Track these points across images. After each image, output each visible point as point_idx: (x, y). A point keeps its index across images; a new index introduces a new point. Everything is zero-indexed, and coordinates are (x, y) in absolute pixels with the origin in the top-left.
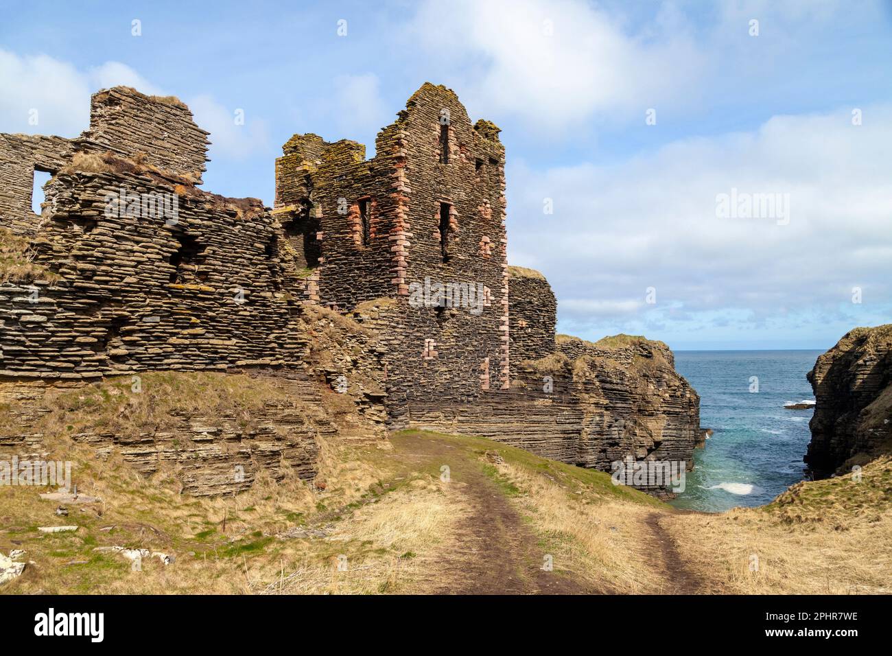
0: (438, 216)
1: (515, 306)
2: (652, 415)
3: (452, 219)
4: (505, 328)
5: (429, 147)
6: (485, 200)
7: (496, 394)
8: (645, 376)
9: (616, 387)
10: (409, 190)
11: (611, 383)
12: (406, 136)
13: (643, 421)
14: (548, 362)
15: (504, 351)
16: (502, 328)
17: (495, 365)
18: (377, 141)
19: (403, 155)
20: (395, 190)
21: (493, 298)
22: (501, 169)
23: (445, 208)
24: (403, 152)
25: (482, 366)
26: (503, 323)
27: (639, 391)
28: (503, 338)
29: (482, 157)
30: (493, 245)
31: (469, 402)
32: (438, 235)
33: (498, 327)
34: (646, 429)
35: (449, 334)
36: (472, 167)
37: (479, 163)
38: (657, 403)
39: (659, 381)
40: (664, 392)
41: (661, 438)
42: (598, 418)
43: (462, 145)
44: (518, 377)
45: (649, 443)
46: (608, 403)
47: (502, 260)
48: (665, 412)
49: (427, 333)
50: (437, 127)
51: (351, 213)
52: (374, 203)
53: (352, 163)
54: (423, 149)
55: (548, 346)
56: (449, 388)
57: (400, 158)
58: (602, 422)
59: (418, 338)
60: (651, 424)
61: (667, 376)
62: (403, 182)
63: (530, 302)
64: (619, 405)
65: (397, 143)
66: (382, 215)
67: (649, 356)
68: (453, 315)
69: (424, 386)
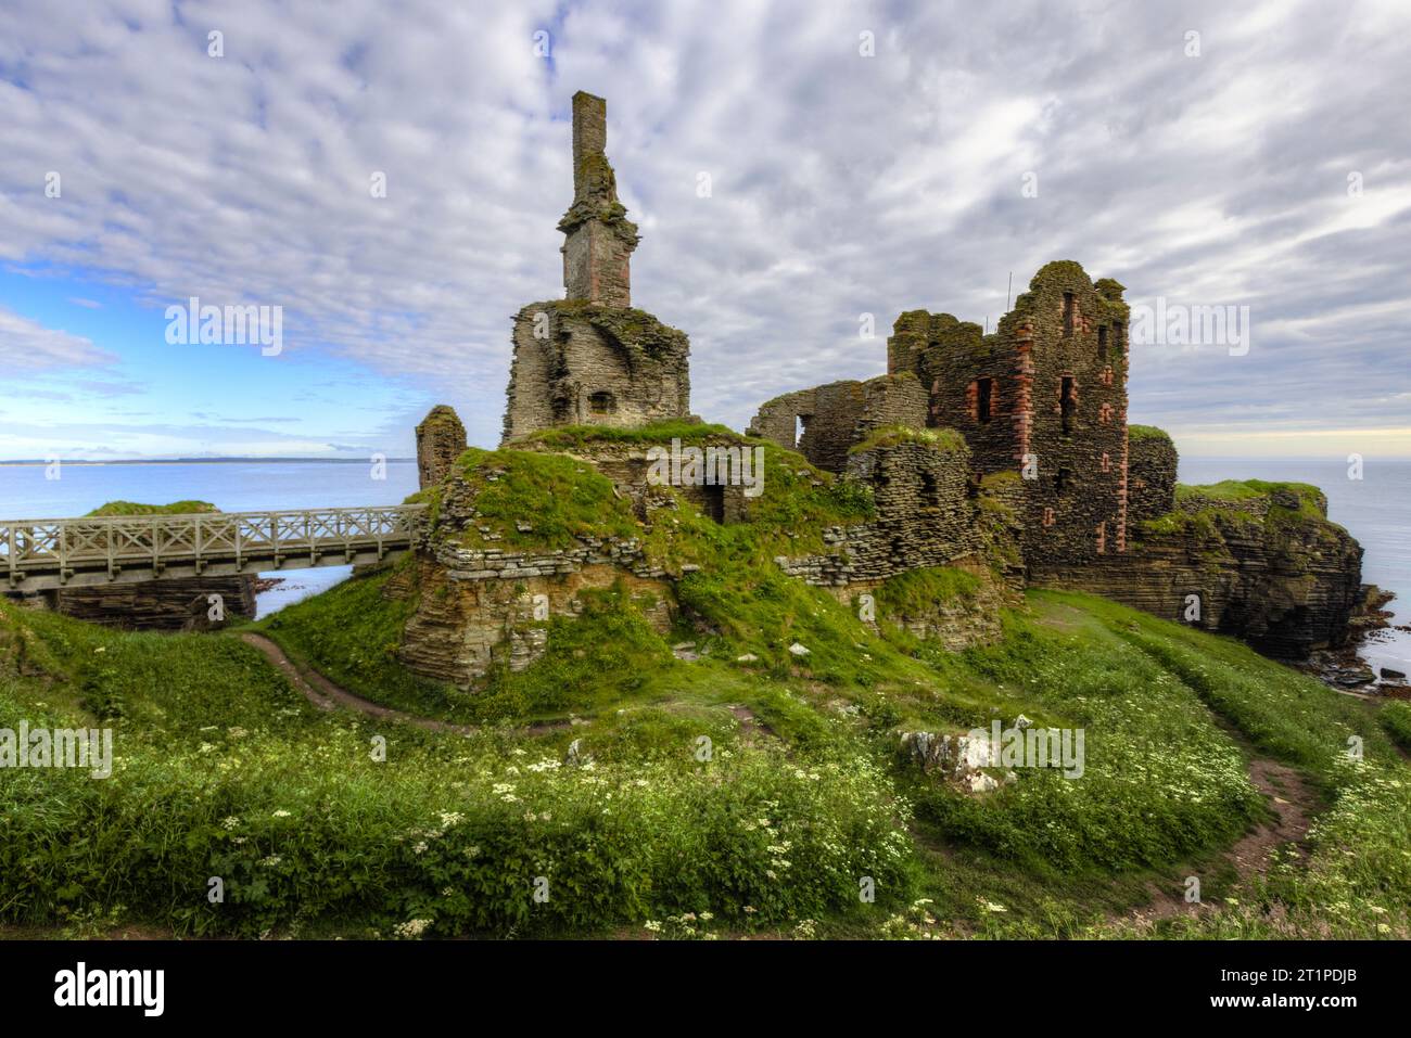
0: (1059, 391)
1: (1134, 468)
2: (1294, 576)
3: (1074, 392)
4: (1124, 492)
5: (1052, 325)
6: (1107, 367)
7: (1112, 558)
8: (1286, 529)
9: (1245, 543)
10: (1033, 372)
11: (1239, 538)
12: (1032, 320)
13: (1280, 581)
14: (1168, 522)
15: (1121, 515)
16: (1121, 492)
17: (1112, 529)
19: (1029, 339)
20: (1019, 372)
21: (1110, 464)
22: (1124, 330)
23: (1067, 384)
24: (1028, 336)
25: (1098, 531)
26: (1121, 487)
27: (1276, 547)
28: (1120, 502)
29: (1106, 324)
30: (1112, 410)
31: (1084, 565)
32: (1059, 410)
33: (1114, 492)
34: (1285, 590)
35: (1066, 502)
36: (1096, 336)
37: (1102, 330)
38: (1302, 562)
39: (1306, 538)
40: (1315, 550)
41: (1306, 603)
42: (1223, 580)
43: (1085, 316)
44: (1134, 540)
45: (1287, 605)
46: (1236, 561)
47: (1123, 424)
48: (1313, 573)
49: (1046, 502)
50: (1062, 304)
51: (969, 392)
52: (995, 384)
53: (971, 345)
54: (1048, 329)
55: (1167, 506)
56: (1065, 552)
57: (1026, 342)
58: (1229, 583)
59: (1038, 508)
60: (1292, 586)
61: (1319, 532)
62: (1028, 365)
63: (1149, 462)
64: (1248, 563)
65: (1022, 328)
66: (1004, 395)
67: (1295, 506)
68: (1071, 484)
69: (1042, 551)
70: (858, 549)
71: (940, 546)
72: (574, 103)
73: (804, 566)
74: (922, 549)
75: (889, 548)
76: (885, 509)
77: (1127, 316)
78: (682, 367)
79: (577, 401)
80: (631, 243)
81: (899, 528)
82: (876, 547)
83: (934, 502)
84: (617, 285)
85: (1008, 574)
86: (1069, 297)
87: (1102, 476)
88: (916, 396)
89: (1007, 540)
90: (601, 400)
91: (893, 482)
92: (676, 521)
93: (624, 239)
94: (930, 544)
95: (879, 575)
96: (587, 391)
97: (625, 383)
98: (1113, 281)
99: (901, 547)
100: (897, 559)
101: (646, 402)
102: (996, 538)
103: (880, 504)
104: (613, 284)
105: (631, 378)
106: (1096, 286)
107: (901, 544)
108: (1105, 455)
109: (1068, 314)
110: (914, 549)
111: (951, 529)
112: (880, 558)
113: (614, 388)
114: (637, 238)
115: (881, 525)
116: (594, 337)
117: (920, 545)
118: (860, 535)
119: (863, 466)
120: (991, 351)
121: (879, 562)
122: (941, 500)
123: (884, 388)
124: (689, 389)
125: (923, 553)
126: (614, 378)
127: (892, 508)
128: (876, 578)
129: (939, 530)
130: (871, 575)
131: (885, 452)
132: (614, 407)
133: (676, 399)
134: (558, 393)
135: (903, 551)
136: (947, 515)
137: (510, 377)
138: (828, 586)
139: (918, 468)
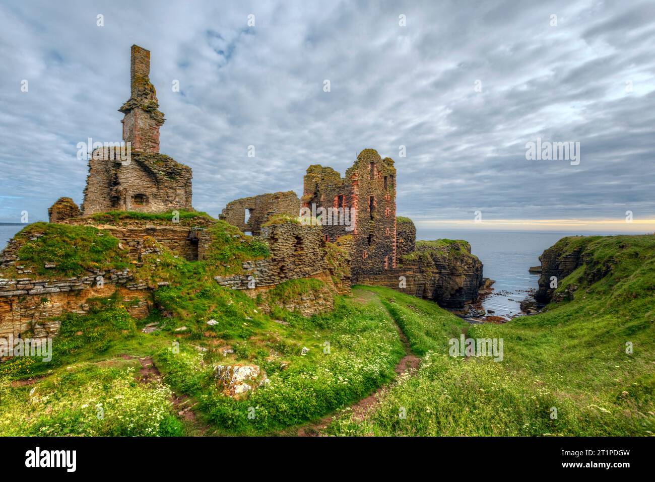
0: (369, 202)
1: (399, 234)
2: (458, 276)
3: (375, 202)
4: (395, 244)
5: (366, 175)
6: (388, 193)
7: (391, 271)
8: (455, 258)
9: (441, 263)
10: (358, 193)
11: (440, 262)
12: (357, 172)
13: (454, 278)
14: (412, 256)
15: (394, 253)
17: (390, 259)
18: (346, 173)
20: (353, 193)
21: (390, 232)
22: (394, 179)
23: (372, 199)
24: (356, 179)
25: (385, 260)
26: (394, 242)
27: (452, 265)
28: (394, 248)
29: (387, 175)
30: (390, 210)
31: (379, 274)
32: (369, 210)
33: (391, 243)
34: (455, 281)
35: (372, 248)
36: (383, 180)
37: (386, 178)
38: (460, 271)
39: (462, 261)
40: (465, 266)
41: (462, 286)
42: (433, 278)
43: (379, 172)
44: (400, 263)
45: (456, 287)
46: (437, 271)
47: (394, 216)
48: (464, 274)
49: (364, 248)
50: (370, 166)
51: (335, 201)
52: (344, 198)
53: (335, 181)
54: (364, 176)
55: (412, 249)
56: (372, 269)
57: (355, 181)
58: (435, 279)
59: (361, 250)
60: (458, 280)
61: (466, 259)
62: (356, 190)
63: (405, 232)
64: (443, 271)
65: (354, 175)
66: (347, 202)
67: (458, 249)
68: (373, 240)
69: (362, 269)
70: (261, 272)
71: (305, 269)
72: (132, 50)
73: (231, 281)
74: (295, 270)
75: (279, 271)
76: (275, 252)
77: (395, 173)
78: (188, 184)
79: (125, 198)
80: (160, 122)
81: (284, 261)
82: (272, 270)
83: (302, 249)
84: (151, 142)
85: (344, 279)
86: (372, 163)
87: (387, 237)
88: (295, 202)
89: (345, 265)
90: (140, 198)
91: (280, 240)
92: (158, 260)
93: (155, 119)
94: (300, 268)
95: (273, 283)
96: (131, 193)
97: (155, 190)
98: (390, 159)
99: (285, 270)
100: (283, 275)
101: (166, 200)
102: (340, 264)
103: (273, 250)
104: (148, 141)
105: (158, 188)
106: (384, 161)
107: (285, 268)
108: (388, 229)
109: (372, 170)
110: (292, 270)
111: (311, 261)
112: (273, 275)
113: (148, 192)
114: (163, 120)
115: (274, 260)
116: (136, 167)
117: (295, 268)
118: (262, 265)
119: (266, 233)
120: (343, 184)
121: (273, 277)
122: (306, 248)
123: (278, 198)
124: (191, 195)
125: (296, 272)
126: (148, 187)
127: (279, 252)
128: (271, 284)
129: (305, 262)
130: (269, 283)
131: (276, 227)
132: (147, 202)
133: (184, 199)
134: (114, 194)
135: (285, 271)
136: (309, 255)
137: (85, 184)
138: (245, 289)
139: (293, 234)
